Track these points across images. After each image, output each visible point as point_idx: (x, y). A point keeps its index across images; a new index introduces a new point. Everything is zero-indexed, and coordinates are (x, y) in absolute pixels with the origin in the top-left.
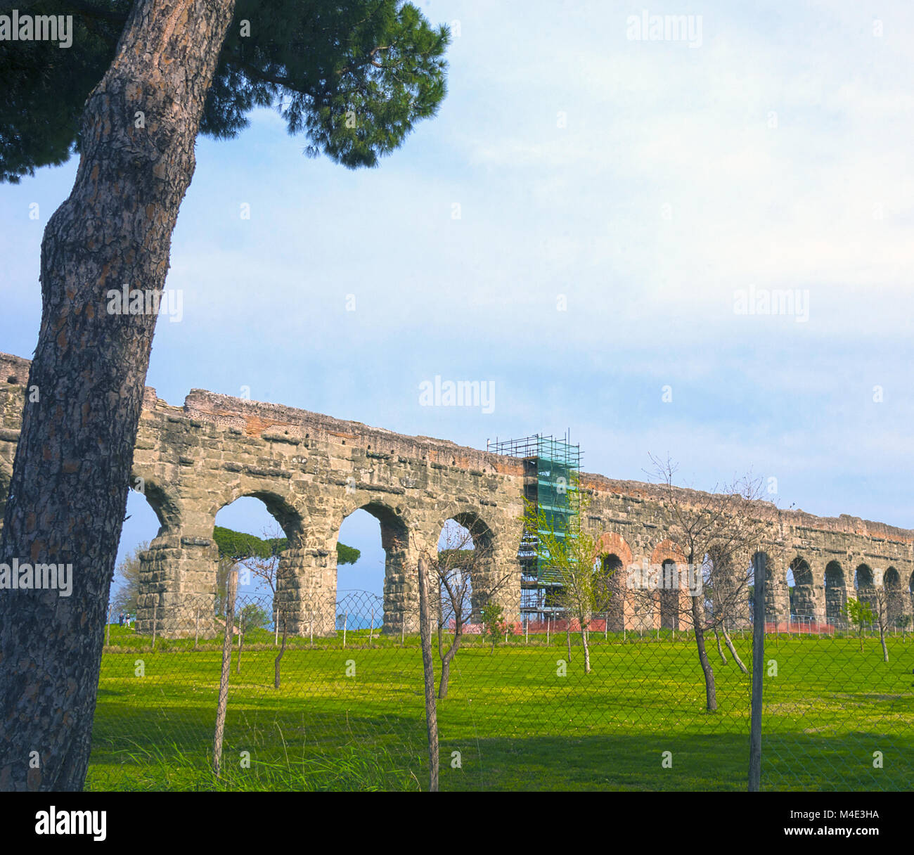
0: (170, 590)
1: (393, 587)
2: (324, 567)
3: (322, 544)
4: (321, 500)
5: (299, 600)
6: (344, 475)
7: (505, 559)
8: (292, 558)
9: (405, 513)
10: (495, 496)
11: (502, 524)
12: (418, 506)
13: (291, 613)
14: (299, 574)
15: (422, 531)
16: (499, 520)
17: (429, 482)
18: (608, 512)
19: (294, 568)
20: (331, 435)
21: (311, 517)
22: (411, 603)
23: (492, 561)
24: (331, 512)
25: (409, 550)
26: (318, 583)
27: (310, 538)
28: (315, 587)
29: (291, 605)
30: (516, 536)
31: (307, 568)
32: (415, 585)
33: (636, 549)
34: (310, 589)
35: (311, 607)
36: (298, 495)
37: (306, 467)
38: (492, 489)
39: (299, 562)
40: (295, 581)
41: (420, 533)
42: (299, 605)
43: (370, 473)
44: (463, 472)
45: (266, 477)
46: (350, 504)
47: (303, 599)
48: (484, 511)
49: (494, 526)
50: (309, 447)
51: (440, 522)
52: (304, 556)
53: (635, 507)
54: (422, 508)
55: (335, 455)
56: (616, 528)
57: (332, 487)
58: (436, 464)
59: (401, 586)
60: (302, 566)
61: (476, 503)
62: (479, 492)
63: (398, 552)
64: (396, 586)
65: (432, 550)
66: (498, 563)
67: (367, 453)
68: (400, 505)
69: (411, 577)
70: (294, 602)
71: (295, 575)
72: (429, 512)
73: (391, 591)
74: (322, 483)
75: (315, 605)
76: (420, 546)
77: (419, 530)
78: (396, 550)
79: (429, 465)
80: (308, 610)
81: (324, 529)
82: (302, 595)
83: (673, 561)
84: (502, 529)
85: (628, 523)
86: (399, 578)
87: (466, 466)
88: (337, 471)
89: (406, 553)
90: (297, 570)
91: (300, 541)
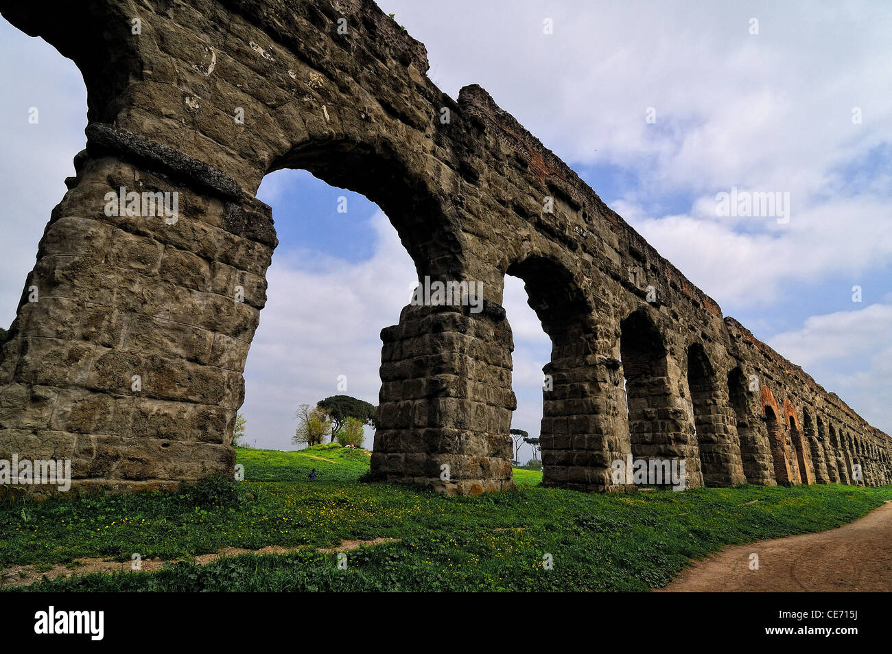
0: (453, 391)
1: (647, 425)
2: (617, 385)
3: (611, 352)
4: (603, 291)
5: (597, 433)
6: (616, 268)
7: (724, 401)
8: (572, 370)
9: (664, 331)
10: (708, 331)
11: (717, 363)
12: (670, 326)
13: (584, 452)
14: (592, 392)
15: (676, 356)
16: (715, 358)
17: (672, 301)
18: (760, 365)
19: (582, 384)
20: (602, 214)
21: (598, 312)
22: (683, 447)
23: (712, 402)
24: (612, 310)
25: (668, 378)
26: (615, 408)
27: (601, 340)
28: (613, 415)
29: (581, 441)
30: (725, 377)
31: (603, 384)
32: (683, 423)
33: (778, 404)
34: (610, 418)
35: (613, 446)
36: (585, 277)
37: (587, 243)
38: (706, 323)
39: (589, 375)
40: (586, 403)
41: (675, 358)
42: (599, 441)
43: (634, 273)
44: (688, 298)
45: (554, 239)
46: (624, 305)
47: (605, 432)
48: (706, 345)
49: (713, 364)
50: (587, 219)
51: (685, 349)
52: (598, 366)
53: (770, 364)
54: (672, 329)
55: (607, 241)
56: (767, 382)
57: (609, 280)
58: (674, 283)
59: (662, 423)
60: (596, 381)
61: (700, 335)
62: (699, 324)
63: (650, 380)
64: (652, 423)
65: (685, 381)
66: (720, 406)
67: (631, 248)
68: (659, 321)
69: (676, 413)
70: (586, 436)
71: (584, 394)
72: (677, 336)
73: (645, 430)
74: (601, 270)
75: (616, 443)
76: (676, 374)
77: (674, 355)
78: (648, 378)
79: (669, 283)
80: (611, 450)
81: (608, 331)
82: (603, 425)
83: (793, 419)
84: (718, 368)
85: (772, 379)
86: (658, 412)
87: (689, 293)
88: (611, 260)
89: (666, 382)
90: (587, 386)
91: (586, 344)
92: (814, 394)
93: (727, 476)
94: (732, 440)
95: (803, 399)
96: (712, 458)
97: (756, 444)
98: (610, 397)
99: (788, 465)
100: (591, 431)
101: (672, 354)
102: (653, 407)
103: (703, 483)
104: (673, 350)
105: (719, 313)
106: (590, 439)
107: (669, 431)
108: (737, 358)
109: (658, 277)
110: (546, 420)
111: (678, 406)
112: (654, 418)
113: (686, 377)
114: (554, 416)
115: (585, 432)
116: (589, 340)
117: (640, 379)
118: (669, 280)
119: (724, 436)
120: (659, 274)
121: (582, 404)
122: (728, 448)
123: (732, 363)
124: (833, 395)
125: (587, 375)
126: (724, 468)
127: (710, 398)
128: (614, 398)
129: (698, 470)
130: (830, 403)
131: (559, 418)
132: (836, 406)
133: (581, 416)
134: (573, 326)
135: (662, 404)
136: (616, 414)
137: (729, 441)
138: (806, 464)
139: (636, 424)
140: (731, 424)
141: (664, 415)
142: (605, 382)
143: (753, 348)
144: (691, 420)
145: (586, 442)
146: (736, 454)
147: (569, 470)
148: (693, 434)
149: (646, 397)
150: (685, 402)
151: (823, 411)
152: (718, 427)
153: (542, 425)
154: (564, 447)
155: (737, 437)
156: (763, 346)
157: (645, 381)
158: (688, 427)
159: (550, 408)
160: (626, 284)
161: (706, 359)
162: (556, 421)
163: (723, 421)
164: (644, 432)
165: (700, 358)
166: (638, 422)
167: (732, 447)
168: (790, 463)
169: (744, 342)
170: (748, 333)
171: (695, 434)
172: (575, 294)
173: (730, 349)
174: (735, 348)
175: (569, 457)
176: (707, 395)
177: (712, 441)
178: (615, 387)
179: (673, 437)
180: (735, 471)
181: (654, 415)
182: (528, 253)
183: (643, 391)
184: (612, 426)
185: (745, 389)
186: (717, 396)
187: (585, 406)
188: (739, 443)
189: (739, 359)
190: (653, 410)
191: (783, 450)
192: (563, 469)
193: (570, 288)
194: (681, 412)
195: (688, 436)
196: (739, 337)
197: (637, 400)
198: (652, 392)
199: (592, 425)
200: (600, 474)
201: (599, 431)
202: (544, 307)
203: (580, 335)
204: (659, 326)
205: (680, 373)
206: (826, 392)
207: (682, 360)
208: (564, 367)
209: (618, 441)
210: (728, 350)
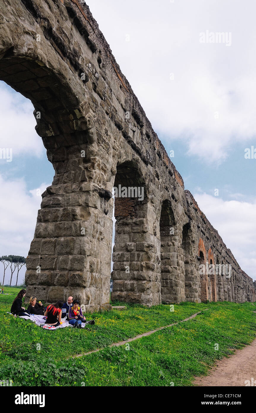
1: (127, 255)
2: (106, 214)
3: (105, 184)
4: (106, 132)
5: (81, 254)
6: (120, 119)
7: (179, 244)
8: (68, 195)
9: (149, 183)
10: (176, 195)
11: (178, 217)
12: (153, 181)
13: (66, 272)
14: (82, 216)
15: (154, 205)
16: (177, 213)
17: (157, 164)
18: (200, 225)
19: (74, 208)
20: (115, 70)
21: (98, 146)
22: (150, 273)
23: (172, 244)
24: (112, 151)
25: (147, 220)
26: (101, 233)
27: (97, 171)
28: (98, 239)
29: (65, 261)
30: (182, 228)
31: (93, 209)
32: (153, 255)
33: (206, 251)
34: (95, 241)
35: (94, 267)
36: (91, 110)
37: (97, 84)
38: (175, 188)
39: (82, 199)
40: (75, 225)
41: (153, 206)
42: (81, 261)
43: (133, 131)
44: (167, 168)
45: (64, 58)
46: (122, 151)
47: (88, 253)
48: (173, 203)
49: (176, 217)
50: (101, 65)
51: (161, 202)
52: (91, 192)
53: (204, 226)
54: (154, 184)
55: (116, 94)
56: (202, 236)
57: (113, 125)
58: (159, 152)
59: (138, 254)
60: (88, 206)
61: (171, 195)
62: (171, 188)
63: (134, 221)
64: (131, 254)
65: (158, 224)
66: (176, 247)
67: (133, 110)
68: (146, 174)
69: (150, 246)
70: (71, 257)
71: (74, 217)
72: (157, 190)
73: (125, 259)
74: (107, 114)
75: (98, 265)
76: (153, 217)
77: (153, 203)
78: (132, 219)
79: (156, 151)
80: (92, 271)
81: (106, 167)
82: (87, 247)
83: (212, 261)
84: (178, 221)
85: (204, 235)
86: (137, 246)
87: (167, 164)
88: (116, 111)
89: (145, 222)
90: (78, 210)
91: (84, 171)
92: (222, 248)
93: (175, 296)
94: (181, 271)
95: (217, 250)
96: (167, 283)
97: (192, 275)
98: (98, 223)
99: (207, 290)
100: (76, 252)
101: (152, 202)
102: (133, 241)
103: (161, 302)
104: (153, 199)
105: (183, 186)
106: (74, 260)
107: (142, 261)
108: (189, 216)
109: (150, 143)
110: (35, 242)
111: (151, 242)
112: (132, 250)
113: (159, 222)
114: (44, 238)
115: (70, 253)
116: (86, 168)
117: (127, 220)
118: (156, 149)
119: (176, 268)
120: (150, 141)
121: (71, 227)
122: (178, 276)
123: (186, 220)
124: (229, 250)
125: (80, 200)
126: (174, 290)
127: (171, 240)
128: (102, 223)
129: (158, 292)
130: (228, 254)
131: (48, 239)
132: (230, 257)
133: (69, 238)
134: (74, 156)
135: (140, 239)
136: (102, 239)
137: (179, 272)
138: (215, 289)
139: (119, 254)
140: (181, 260)
141: (140, 249)
142: (96, 208)
143: (197, 213)
144: (159, 254)
145: (69, 263)
146: (182, 281)
147: (50, 290)
148: (159, 264)
149: (129, 233)
150: (156, 240)
151: (224, 258)
152: (173, 261)
153: (31, 245)
154: (48, 267)
155: (184, 269)
156: (202, 213)
157: (130, 221)
158: (156, 258)
159: (41, 230)
160: (125, 135)
161: (172, 213)
162: (45, 243)
163: (177, 257)
164: (124, 261)
165: (168, 212)
166: (120, 253)
167: (181, 275)
168: (209, 288)
169: (193, 208)
170: (196, 203)
171: (160, 264)
172: (79, 122)
173: (186, 210)
174: (189, 211)
175: (52, 276)
176: (170, 239)
177: (168, 271)
178: (104, 215)
179: (144, 265)
180: (180, 292)
181: (133, 248)
182: (29, 49)
183: (127, 229)
184: (96, 249)
185: (191, 238)
186: (175, 240)
187: (73, 229)
188: (185, 273)
189: (190, 218)
190: (133, 244)
191: (206, 280)
192: (44, 289)
193: (74, 114)
194: (152, 246)
195: (155, 265)
196: (191, 204)
197: (123, 236)
198: (134, 230)
199: (77, 246)
200: (77, 294)
201: (82, 252)
202: (50, 133)
203: (79, 163)
204: (145, 178)
205: (155, 217)
206: (226, 248)
207: (158, 208)
208: (61, 192)
209: (99, 263)
210: (185, 211)
